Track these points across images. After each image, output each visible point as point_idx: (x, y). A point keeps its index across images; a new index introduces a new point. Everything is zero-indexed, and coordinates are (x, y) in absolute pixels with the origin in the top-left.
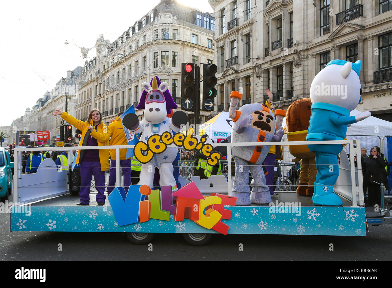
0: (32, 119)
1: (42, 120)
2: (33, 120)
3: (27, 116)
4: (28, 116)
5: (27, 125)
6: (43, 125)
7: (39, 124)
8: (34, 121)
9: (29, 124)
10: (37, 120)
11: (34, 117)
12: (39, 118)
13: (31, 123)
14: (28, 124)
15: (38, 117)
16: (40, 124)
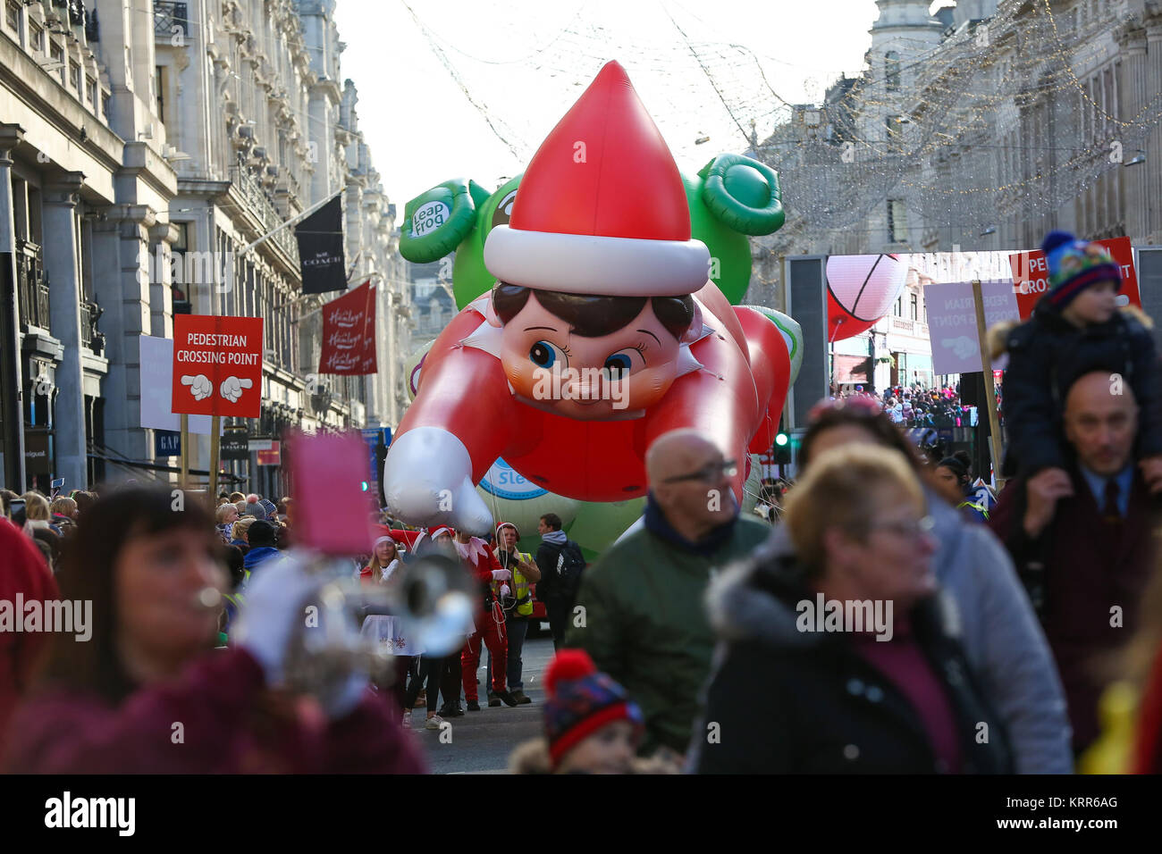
0: (954, 113)
1: (1061, 108)
2: (961, 120)
3: (892, 77)
4: (907, 81)
5: (904, 185)
6: (1086, 171)
7: (1040, 157)
8: (981, 139)
9: (928, 173)
10: (1008, 115)
11: (976, 81)
12: (1035, 99)
13: (943, 162)
14: (911, 167)
15: (1019, 79)
16: (1052, 161)
